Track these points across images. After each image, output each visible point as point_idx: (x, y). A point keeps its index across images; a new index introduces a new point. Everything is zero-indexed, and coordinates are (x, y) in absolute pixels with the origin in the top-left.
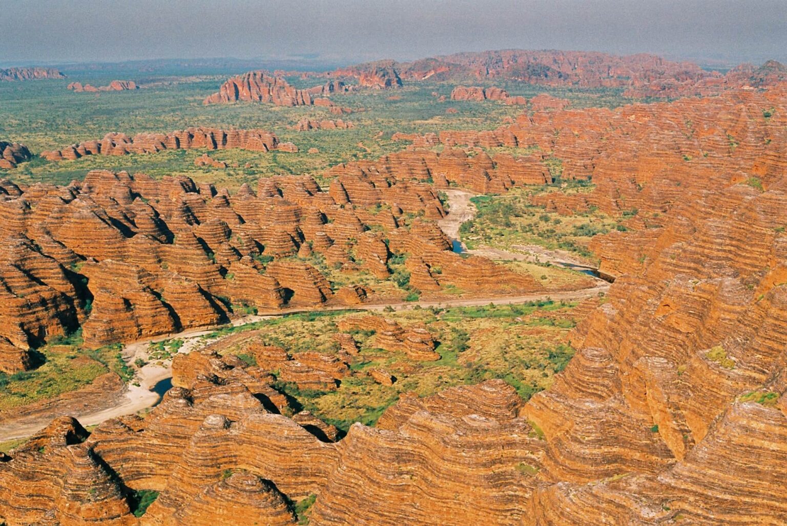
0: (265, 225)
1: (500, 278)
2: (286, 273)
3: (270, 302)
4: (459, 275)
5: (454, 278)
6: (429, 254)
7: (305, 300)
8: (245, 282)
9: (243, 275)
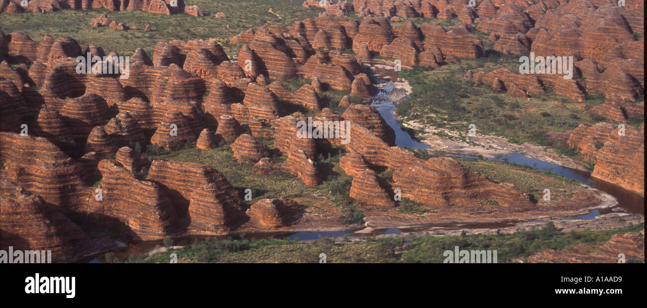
0: (157, 101)
1: (476, 190)
2: (177, 178)
3: (151, 224)
4: (419, 185)
5: (412, 188)
6: (373, 151)
7: (203, 221)
8: (116, 192)
9: (113, 181)
